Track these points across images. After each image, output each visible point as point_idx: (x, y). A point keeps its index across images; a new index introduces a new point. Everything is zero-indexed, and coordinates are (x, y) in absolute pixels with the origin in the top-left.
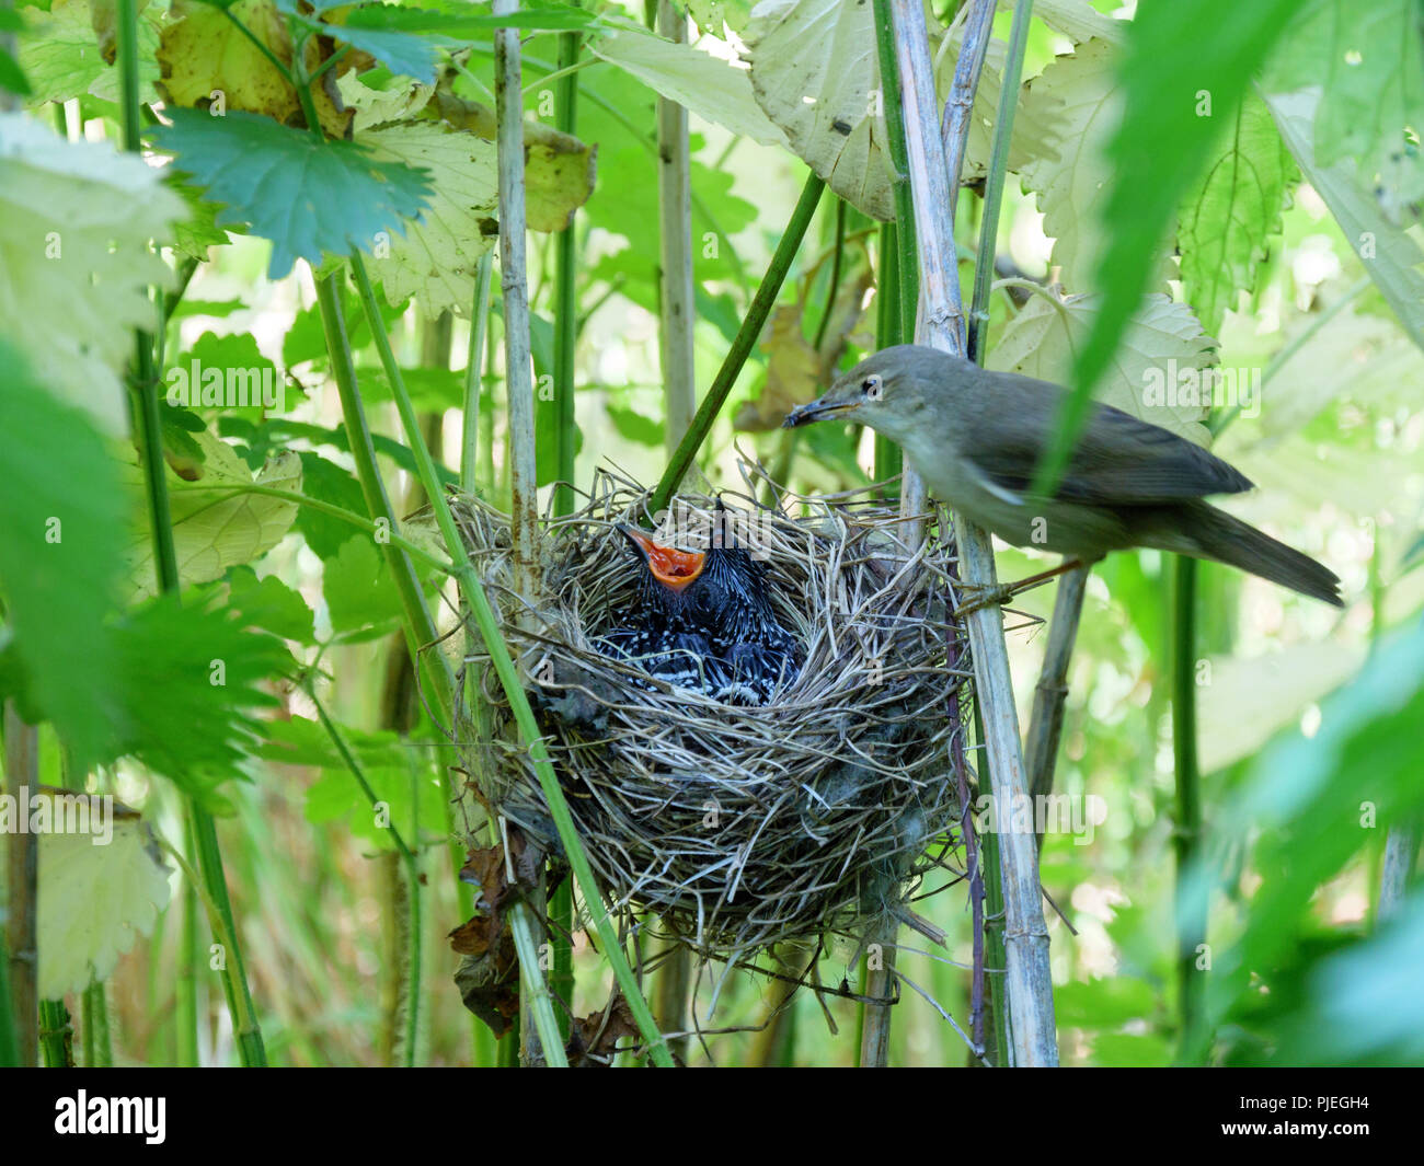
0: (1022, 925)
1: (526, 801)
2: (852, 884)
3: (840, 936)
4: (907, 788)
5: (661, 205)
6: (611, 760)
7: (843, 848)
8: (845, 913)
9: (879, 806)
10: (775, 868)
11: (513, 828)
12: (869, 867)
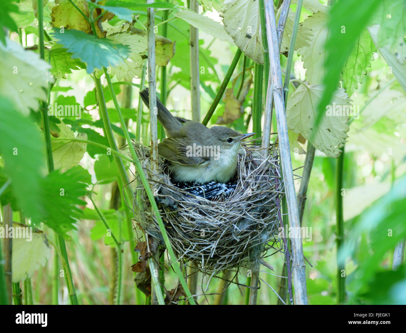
0: (297, 263)
1: (154, 229)
2: (247, 252)
3: (243, 268)
4: (263, 225)
5: (190, 58)
6: (178, 217)
7: (245, 242)
8: (245, 261)
9: (255, 231)
10: (225, 248)
11: (150, 237)
12: (252, 248)
